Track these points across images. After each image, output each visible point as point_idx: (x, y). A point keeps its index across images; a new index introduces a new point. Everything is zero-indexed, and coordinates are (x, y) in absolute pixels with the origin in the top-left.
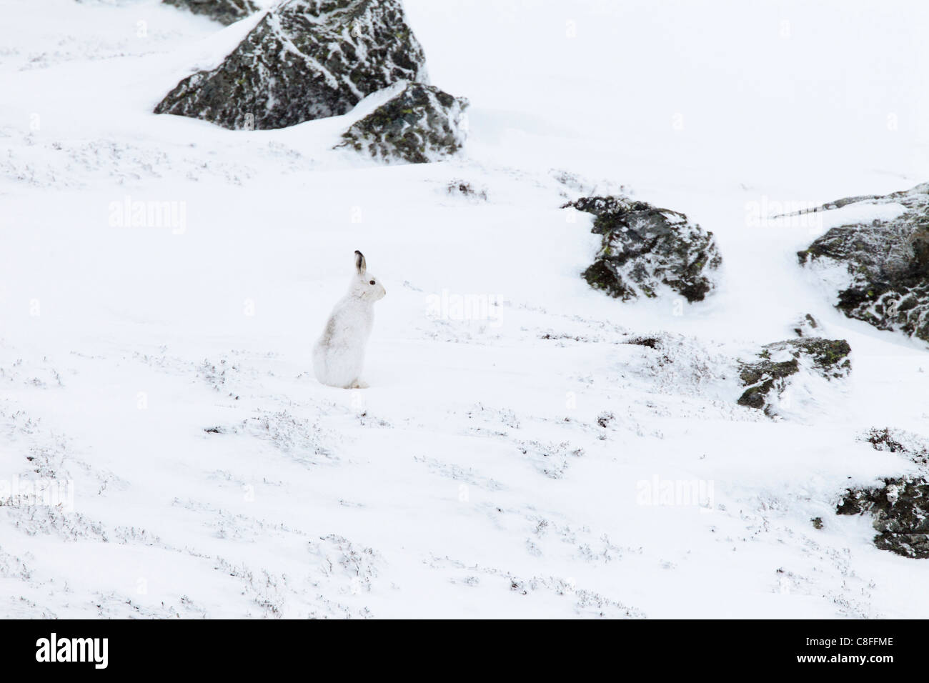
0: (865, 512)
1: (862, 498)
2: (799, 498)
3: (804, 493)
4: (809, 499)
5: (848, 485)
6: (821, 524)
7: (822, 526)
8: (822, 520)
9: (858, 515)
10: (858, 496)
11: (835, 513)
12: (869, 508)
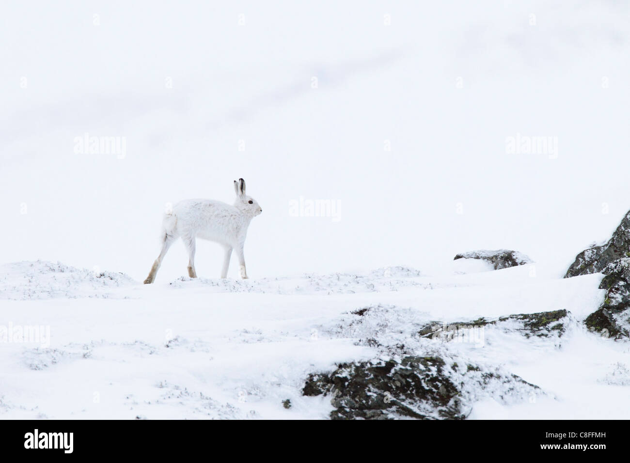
0: (328, 393)
1: (318, 381)
2: (272, 384)
3: (275, 380)
4: (280, 384)
5: (310, 371)
6: (290, 404)
7: (290, 406)
8: (290, 401)
9: (321, 396)
10: (315, 379)
11: (301, 394)
12: (331, 389)
